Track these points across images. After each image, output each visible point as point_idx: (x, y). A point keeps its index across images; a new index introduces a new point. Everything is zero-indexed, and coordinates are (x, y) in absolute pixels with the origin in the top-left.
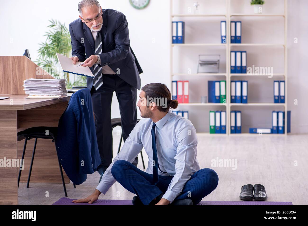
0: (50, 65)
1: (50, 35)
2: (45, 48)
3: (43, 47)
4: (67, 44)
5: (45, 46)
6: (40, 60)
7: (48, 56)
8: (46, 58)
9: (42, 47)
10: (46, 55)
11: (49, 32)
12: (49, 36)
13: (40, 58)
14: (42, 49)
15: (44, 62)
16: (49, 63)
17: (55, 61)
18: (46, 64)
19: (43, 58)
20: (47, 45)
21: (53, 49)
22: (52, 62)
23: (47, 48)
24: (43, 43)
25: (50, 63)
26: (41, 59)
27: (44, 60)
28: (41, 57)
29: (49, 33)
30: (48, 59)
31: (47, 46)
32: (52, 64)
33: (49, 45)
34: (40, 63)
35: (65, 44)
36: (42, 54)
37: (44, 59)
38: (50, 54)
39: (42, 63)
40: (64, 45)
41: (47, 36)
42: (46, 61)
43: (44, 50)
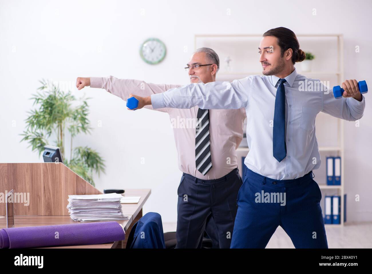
0: (41, 139)
1: (38, 98)
2: (35, 117)
3: (32, 116)
4: (62, 111)
5: (34, 114)
6: (28, 132)
7: (38, 127)
8: (36, 130)
9: (30, 115)
10: (35, 126)
11: (37, 94)
12: (36, 99)
13: (28, 130)
14: (31, 118)
15: (33, 135)
16: (39, 136)
17: (47, 134)
18: (36, 137)
19: (32, 129)
20: (37, 113)
21: (45, 118)
22: (42, 135)
23: (37, 117)
24: (32, 111)
25: (41, 135)
26: (30, 132)
27: (33, 133)
28: (30, 129)
29: (37, 96)
30: (38, 131)
31: (37, 115)
32: (43, 137)
33: (39, 113)
34: (28, 137)
35: (60, 112)
36: (31, 125)
37: (34, 131)
38: (40, 125)
39: (31, 136)
40: (58, 112)
41: (34, 100)
42: (36, 133)
43: (34, 119)
